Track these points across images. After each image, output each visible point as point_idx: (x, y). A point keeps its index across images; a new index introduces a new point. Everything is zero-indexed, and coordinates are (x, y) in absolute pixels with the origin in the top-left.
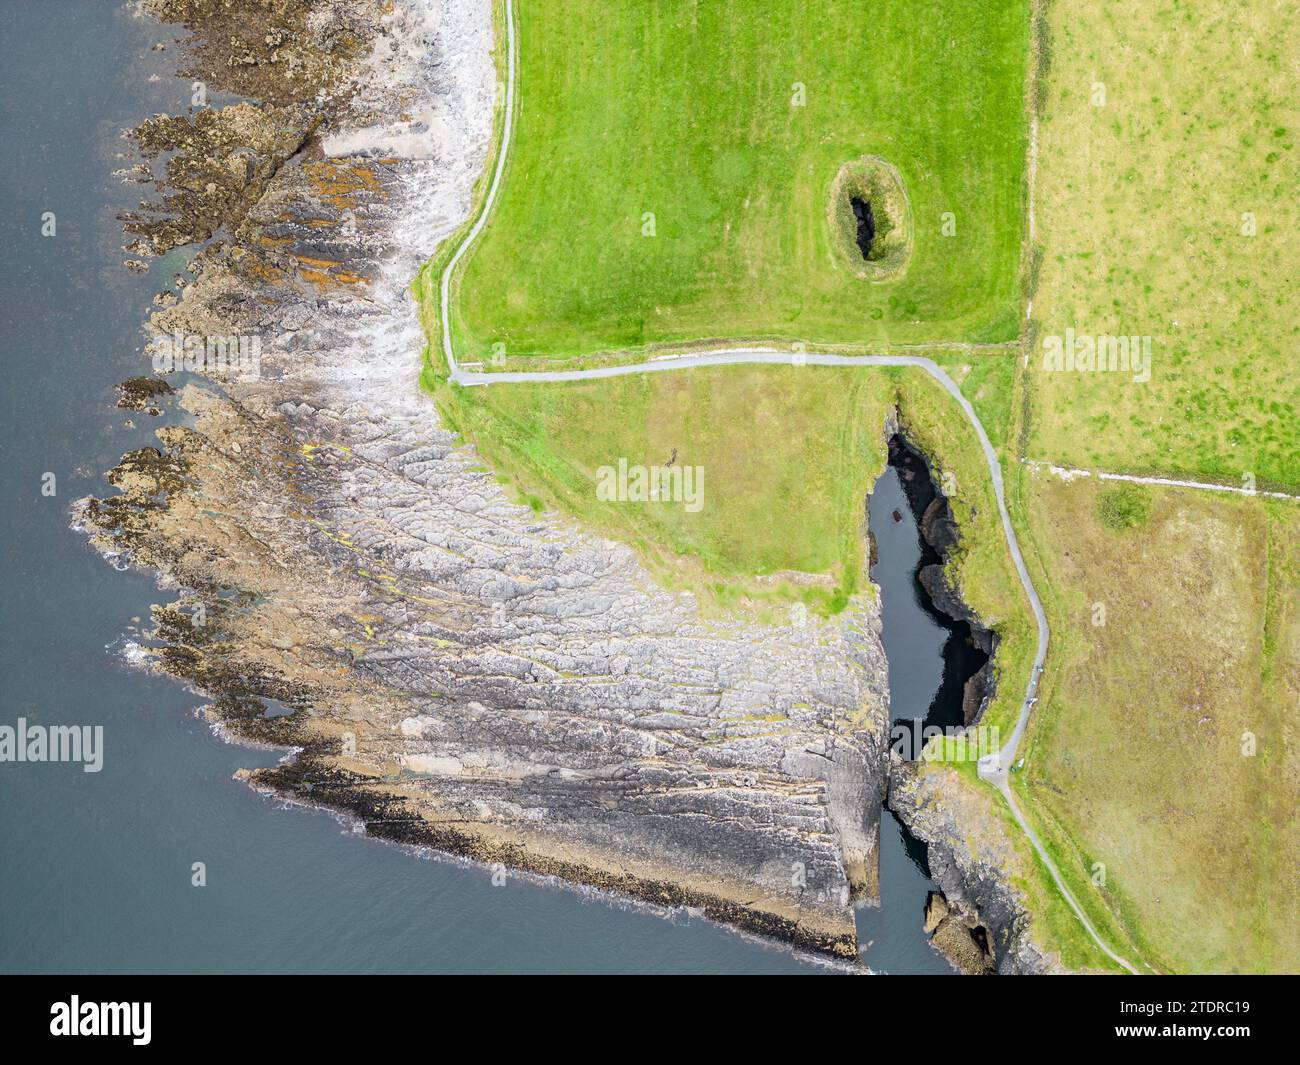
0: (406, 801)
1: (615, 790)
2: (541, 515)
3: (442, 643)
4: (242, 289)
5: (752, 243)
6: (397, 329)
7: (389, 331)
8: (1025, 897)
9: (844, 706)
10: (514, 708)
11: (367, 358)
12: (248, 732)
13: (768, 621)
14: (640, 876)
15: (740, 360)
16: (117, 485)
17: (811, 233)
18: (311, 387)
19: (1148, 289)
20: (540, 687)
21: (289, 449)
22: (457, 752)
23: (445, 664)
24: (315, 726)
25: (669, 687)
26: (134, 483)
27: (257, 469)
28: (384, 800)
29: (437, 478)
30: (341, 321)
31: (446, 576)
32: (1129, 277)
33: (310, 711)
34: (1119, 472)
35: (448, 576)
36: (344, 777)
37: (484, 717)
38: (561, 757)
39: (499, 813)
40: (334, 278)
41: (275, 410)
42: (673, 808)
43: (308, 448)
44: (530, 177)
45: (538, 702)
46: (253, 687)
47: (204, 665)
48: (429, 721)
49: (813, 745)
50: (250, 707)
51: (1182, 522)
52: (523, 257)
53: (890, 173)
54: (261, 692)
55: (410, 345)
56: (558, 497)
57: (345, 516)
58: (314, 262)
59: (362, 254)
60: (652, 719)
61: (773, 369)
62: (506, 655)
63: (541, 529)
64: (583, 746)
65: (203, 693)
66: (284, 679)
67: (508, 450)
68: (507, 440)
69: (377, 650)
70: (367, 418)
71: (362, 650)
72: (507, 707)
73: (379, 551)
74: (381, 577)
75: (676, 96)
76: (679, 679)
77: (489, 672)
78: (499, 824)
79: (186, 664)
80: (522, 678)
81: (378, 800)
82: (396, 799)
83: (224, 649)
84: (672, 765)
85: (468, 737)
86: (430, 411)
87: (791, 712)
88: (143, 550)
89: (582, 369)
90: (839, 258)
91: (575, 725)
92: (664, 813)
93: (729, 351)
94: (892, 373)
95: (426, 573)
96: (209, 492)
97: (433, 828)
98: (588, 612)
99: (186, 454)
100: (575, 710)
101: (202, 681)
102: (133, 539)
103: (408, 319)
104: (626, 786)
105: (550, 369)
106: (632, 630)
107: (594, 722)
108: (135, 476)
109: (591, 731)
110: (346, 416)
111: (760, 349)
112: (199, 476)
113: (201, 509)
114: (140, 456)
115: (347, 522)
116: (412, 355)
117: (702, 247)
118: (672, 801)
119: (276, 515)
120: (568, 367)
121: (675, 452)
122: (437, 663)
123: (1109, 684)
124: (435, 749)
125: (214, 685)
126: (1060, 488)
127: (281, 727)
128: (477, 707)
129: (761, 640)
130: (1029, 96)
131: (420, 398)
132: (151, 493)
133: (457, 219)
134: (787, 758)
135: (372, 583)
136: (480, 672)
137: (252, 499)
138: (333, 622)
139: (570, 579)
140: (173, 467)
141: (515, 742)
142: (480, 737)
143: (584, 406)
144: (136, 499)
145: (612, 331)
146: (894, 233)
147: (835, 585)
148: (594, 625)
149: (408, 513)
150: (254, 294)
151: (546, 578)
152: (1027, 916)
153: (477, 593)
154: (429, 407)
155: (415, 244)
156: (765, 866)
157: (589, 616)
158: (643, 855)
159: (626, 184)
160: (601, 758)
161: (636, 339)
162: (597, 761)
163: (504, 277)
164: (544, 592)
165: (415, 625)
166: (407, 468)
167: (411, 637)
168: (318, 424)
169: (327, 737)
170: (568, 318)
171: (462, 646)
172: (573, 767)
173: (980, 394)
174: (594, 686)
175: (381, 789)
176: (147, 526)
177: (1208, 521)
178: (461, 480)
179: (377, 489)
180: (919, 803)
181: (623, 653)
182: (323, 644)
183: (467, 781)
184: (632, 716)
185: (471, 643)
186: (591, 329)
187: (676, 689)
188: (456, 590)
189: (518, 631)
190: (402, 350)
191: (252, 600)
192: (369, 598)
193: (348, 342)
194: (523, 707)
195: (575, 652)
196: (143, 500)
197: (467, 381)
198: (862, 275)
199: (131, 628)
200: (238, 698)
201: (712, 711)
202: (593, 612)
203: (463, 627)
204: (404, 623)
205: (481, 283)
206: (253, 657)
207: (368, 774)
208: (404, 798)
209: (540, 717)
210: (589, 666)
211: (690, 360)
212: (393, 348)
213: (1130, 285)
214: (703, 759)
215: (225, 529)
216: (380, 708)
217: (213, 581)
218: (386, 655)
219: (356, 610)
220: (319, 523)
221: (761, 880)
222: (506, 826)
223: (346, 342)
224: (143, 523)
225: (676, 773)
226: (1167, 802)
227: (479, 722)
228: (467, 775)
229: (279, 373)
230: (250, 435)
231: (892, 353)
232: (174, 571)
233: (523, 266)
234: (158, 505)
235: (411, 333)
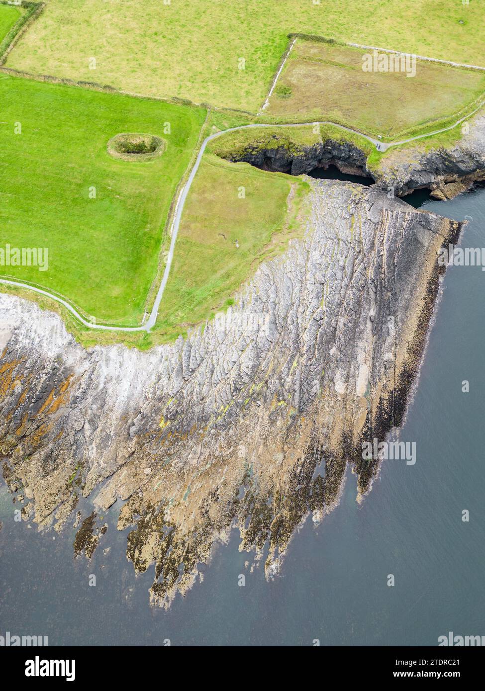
0: (382, 397)
1: (381, 291)
2: (236, 301)
3: (295, 364)
4: (43, 453)
5: (129, 189)
6: (108, 360)
7: (107, 365)
8: (433, 148)
9: (350, 195)
10: (335, 333)
11: (119, 379)
12: (334, 490)
13: (309, 212)
14: (424, 294)
15: (184, 200)
16: (147, 565)
17: (134, 168)
18: (125, 417)
19: (200, 73)
20: (326, 318)
21: (159, 435)
22: (357, 365)
23: (307, 362)
24: (334, 445)
25: (333, 260)
26: (150, 551)
27: (166, 459)
28: (381, 410)
29: (202, 351)
30: (90, 392)
31: (258, 357)
32: (194, 77)
33: (324, 448)
34: (270, 90)
35: (258, 355)
36: (366, 432)
37: (339, 349)
38: (363, 314)
39: (391, 349)
40: (60, 394)
41: (131, 440)
42: (392, 267)
43: (162, 424)
44: (52, 277)
45: (333, 320)
46: (305, 482)
47: (286, 513)
48: (338, 376)
49: (366, 208)
50: (317, 486)
51: (293, 79)
52: (94, 286)
53: (119, 137)
54: (308, 477)
55: (120, 354)
56: (229, 289)
57: (210, 406)
58: (46, 404)
59: (54, 374)
60: (348, 271)
61: (192, 190)
62: (307, 330)
63: (243, 303)
64: (359, 303)
65: (304, 520)
66: (303, 460)
67: (197, 308)
68: (192, 307)
69: (293, 400)
70: (155, 384)
71: (292, 409)
72: (335, 336)
73: (236, 389)
74: (251, 392)
75: (42, 207)
76: (330, 255)
77: (314, 341)
78: (397, 350)
79: (284, 527)
80: (320, 326)
81: (381, 414)
82: (380, 403)
83: (277, 499)
84: (372, 264)
85: (348, 358)
86: (162, 349)
87: (351, 213)
88: (200, 549)
89: (165, 267)
90: (149, 160)
91: (348, 304)
92: (394, 272)
93: (177, 204)
94: (207, 151)
95: (254, 366)
96: (172, 495)
97: (398, 386)
98: (291, 290)
99: (141, 509)
100: (340, 305)
101: (296, 519)
102: (190, 555)
103: (105, 353)
104: (380, 286)
105: (160, 281)
106: (303, 270)
107: (347, 296)
108: (145, 548)
109: (351, 297)
110: (150, 396)
111: (181, 192)
112: (159, 500)
113: (182, 501)
114: (132, 543)
115: (214, 406)
116: (126, 354)
117: (123, 208)
118: (389, 267)
119: (198, 449)
120: (162, 272)
121: (220, 234)
122: (306, 366)
123: (351, 107)
124: (354, 376)
125: (301, 510)
126: (271, 108)
127: (332, 466)
128: (333, 351)
129: (317, 216)
130: (108, 91)
131: (154, 353)
132: (161, 537)
133: (56, 321)
134: (372, 219)
135: (254, 397)
136: (314, 346)
137: (185, 463)
138: (273, 422)
139: (272, 296)
140: (147, 519)
141: (354, 335)
142: (349, 352)
143: (185, 268)
144: (162, 549)
145: (150, 251)
146: (146, 141)
147: (297, 185)
148: (298, 288)
149: (218, 369)
150: (50, 446)
151: (269, 307)
152: (441, 150)
153: (270, 343)
154: (160, 349)
155: (61, 345)
156: (420, 239)
157: (293, 290)
158: (414, 288)
159: (77, 234)
160: (365, 296)
161: (158, 241)
162: (367, 298)
163: (102, 296)
164: (277, 309)
165: (283, 375)
166: (192, 366)
167: (289, 379)
168: (149, 415)
169: (341, 439)
170: (136, 269)
171: (298, 355)
172: (369, 310)
173: (226, 125)
174: (328, 293)
175: (375, 410)
176: (184, 543)
177: (293, 73)
178: (207, 338)
179: (200, 384)
180: (393, 177)
181: (314, 275)
182: (285, 431)
183: (373, 362)
184: (346, 279)
185: (297, 349)
186: (146, 259)
187: (335, 257)
188: (266, 354)
189: (295, 324)
190: (122, 360)
191: (249, 476)
192: (262, 400)
193: (105, 390)
194: (336, 328)
195: (310, 297)
196: (164, 544)
197: (152, 322)
198: (161, 153)
199: (252, 568)
200: (311, 494)
201: (347, 245)
202: (291, 287)
203: (287, 352)
204: (280, 383)
205: (100, 308)
206: (286, 477)
207: (365, 417)
208: (380, 398)
209: (342, 321)
210: (319, 293)
211: (176, 221)
212: (118, 365)
213: (197, 77)
214: (369, 252)
215: (200, 485)
216: (326, 405)
217: (232, 501)
218: (297, 394)
219: (268, 409)
220: (211, 423)
221: (426, 244)
222: (398, 347)
223: (104, 391)
224: (180, 546)
225: (375, 263)
226: (398, 100)
227: (341, 351)
228: (369, 364)
229: (108, 436)
230: (143, 458)
231: (199, 149)
232: (220, 528)
233: (99, 286)
234: (171, 532)
235: (113, 352)
